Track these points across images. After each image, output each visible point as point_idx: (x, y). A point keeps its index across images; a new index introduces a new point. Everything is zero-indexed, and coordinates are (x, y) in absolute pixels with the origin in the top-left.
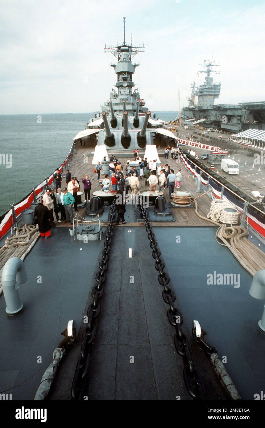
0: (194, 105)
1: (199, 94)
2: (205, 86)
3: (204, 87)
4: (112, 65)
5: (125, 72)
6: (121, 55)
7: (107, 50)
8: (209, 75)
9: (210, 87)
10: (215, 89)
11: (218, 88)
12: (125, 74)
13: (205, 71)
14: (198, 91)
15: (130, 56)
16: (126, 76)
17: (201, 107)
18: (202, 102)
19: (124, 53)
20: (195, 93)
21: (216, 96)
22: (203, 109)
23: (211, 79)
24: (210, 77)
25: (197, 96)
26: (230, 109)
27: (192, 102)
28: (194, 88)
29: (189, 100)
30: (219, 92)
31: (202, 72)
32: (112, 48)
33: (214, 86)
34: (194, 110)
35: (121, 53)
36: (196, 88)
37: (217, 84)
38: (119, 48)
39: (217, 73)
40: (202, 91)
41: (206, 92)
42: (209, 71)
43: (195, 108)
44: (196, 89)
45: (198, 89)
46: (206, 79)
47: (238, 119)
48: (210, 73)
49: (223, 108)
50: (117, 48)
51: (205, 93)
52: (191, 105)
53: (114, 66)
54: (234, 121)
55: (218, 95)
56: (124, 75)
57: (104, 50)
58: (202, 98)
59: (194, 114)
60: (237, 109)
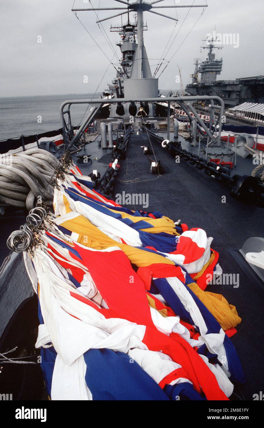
0: (197, 82)
1: (201, 71)
2: (208, 62)
3: (207, 64)
4: (118, 45)
5: (130, 51)
6: (125, 35)
7: (113, 30)
8: (211, 51)
9: (212, 63)
10: (217, 65)
11: (220, 64)
12: (130, 53)
13: (208, 47)
14: (201, 67)
15: (134, 35)
16: (131, 55)
17: (203, 83)
18: (205, 78)
19: (128, 33)
20: (198, 69)
21: (218, 72)
22: (205, 86)
23: (214, 55)
24: (213, 52)
25: (200, 73)
26: (229, 85)
27: (195, 79)
28: (197, 65)
29: (192, 77)
30: (221, 68)
31: (204, 48)
32: (117, 28)
33: (216, 62)
34: (197, 86)
35: (126, 33)
36: (199, 64)
37: (219, 60)
38: (124, 27)
39: (219, 49)
40: (205, 67)
41: (208, 68)
42: (211, 47)
43: (198, 85)
44: (199, 66)
45: (201, 66)
46: (208, 55)
47: (237, 95)
48: (213, 48)
49: (224, 84)
50: (122, 27)
51: (208, 70)
52: (195, 82)
53: (120, 45)
54: (234, 96)
55: (220, 71)
56: (129, 55)
57: (110, 30)
58: (204, 75)
59: (197, 91)
60: (236, 85)
